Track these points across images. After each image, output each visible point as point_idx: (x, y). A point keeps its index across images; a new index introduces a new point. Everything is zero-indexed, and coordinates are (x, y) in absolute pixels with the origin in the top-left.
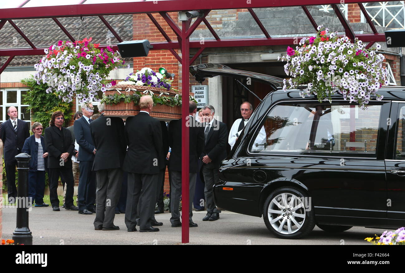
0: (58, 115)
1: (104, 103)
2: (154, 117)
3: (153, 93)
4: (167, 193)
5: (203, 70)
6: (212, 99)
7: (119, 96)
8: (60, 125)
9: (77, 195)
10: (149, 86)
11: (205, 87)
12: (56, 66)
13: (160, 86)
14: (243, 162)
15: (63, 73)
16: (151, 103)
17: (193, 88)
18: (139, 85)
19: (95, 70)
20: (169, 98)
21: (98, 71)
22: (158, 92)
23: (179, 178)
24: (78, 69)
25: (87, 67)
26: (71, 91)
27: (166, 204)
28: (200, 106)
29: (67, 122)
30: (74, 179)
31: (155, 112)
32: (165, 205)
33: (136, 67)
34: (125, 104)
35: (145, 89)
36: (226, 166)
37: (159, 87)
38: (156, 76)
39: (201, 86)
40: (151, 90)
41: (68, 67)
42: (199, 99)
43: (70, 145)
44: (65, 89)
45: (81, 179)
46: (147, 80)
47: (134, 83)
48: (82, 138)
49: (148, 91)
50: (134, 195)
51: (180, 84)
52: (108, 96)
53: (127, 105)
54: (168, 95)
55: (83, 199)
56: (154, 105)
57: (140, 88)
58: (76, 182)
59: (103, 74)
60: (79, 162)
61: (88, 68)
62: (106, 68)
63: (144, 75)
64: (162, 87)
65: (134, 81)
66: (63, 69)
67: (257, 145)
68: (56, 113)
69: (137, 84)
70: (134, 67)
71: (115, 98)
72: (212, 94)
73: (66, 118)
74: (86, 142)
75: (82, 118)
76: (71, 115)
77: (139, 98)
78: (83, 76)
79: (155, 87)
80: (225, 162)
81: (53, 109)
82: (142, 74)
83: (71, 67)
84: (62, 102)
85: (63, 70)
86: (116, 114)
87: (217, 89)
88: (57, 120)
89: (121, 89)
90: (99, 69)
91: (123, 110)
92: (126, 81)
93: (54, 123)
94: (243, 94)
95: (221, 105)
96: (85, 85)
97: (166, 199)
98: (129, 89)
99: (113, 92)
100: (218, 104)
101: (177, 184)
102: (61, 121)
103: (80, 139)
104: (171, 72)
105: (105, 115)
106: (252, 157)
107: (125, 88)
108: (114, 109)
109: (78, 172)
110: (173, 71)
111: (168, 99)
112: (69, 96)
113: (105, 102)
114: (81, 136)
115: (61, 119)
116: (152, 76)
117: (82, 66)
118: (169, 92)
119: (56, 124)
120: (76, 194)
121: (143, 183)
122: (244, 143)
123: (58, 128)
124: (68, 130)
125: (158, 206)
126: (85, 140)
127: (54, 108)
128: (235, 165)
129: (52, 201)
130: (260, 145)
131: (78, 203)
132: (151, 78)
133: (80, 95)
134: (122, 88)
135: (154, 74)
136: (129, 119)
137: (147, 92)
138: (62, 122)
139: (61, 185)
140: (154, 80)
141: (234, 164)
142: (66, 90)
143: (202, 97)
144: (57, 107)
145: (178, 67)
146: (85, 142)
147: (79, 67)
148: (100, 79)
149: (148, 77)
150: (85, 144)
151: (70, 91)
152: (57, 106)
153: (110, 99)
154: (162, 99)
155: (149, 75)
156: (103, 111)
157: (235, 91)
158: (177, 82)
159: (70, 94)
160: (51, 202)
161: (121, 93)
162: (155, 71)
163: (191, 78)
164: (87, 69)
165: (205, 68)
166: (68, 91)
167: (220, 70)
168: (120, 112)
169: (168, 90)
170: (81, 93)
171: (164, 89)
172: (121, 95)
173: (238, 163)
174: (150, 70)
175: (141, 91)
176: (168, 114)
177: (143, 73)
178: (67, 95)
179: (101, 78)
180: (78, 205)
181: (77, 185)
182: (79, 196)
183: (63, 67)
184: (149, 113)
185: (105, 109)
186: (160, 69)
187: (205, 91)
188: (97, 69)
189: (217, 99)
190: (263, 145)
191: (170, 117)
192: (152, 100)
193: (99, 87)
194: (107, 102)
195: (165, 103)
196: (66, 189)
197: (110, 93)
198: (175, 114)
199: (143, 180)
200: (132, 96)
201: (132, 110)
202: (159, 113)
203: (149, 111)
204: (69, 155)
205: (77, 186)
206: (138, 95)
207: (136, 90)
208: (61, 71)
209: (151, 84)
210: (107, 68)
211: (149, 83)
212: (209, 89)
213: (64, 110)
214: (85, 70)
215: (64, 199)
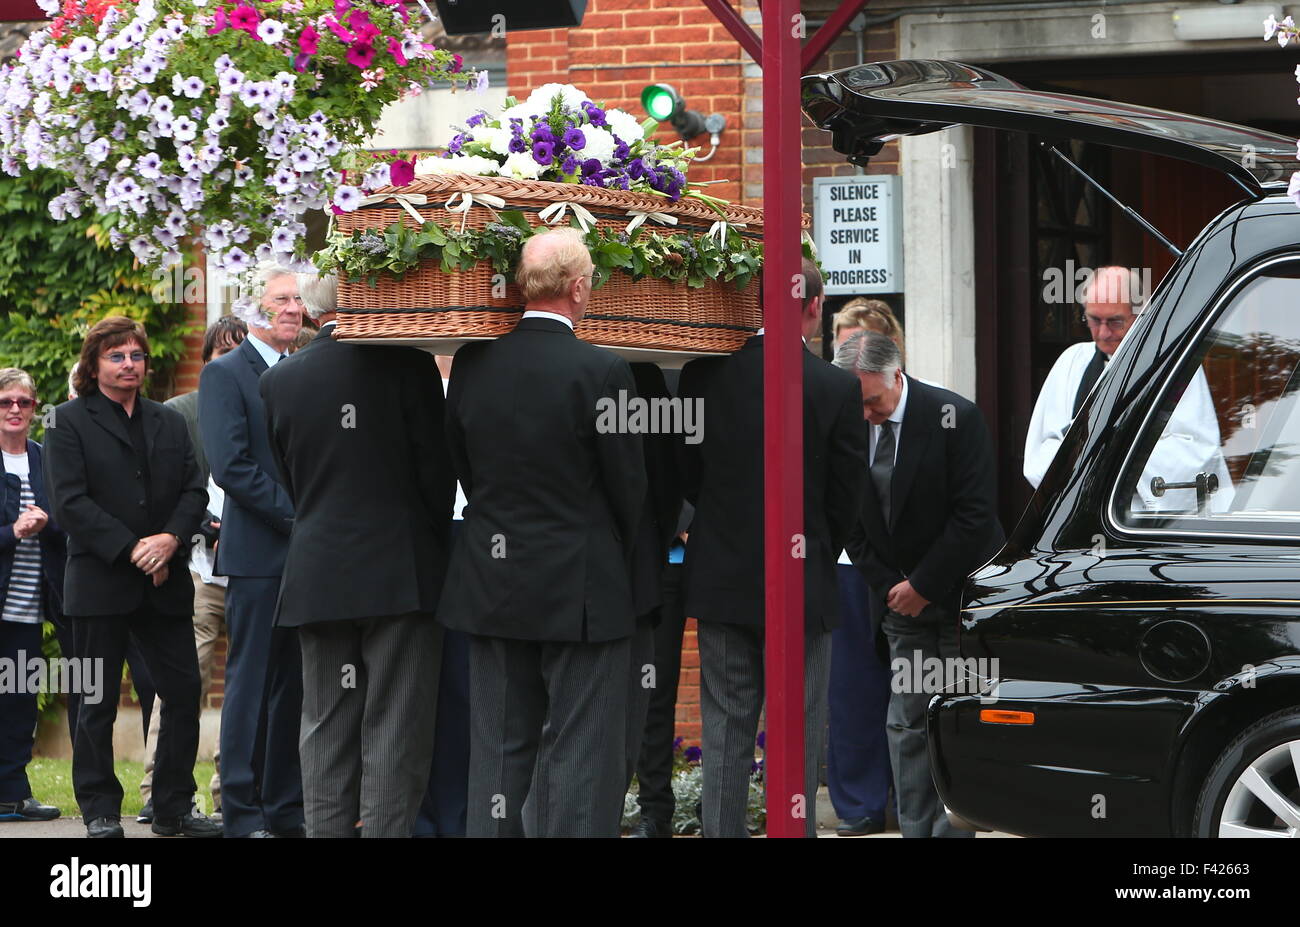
0: (113, 338)
1: (335, 270)
2: (600, 343)
3: (593, 220)
4: (687, 743)
5: (875, 94)
6: (919, 247)
7: (412, 238)
8: (128, 390)
9: (217, 759)
10: (572, 182)
11: (883, 183)
12: (94, 80)
13: (630, 181)
14: (1085, 574)
15: (133, 116)
16: (581, 268)
17: (822, 188)
18: (516, 178)
19: (303, 99)
20: (678, 244)
21: (321, 107)
22: (616, 213)
23: (740, 661)
24: (213, 98)
25: (261, 87)
26: (175, 208)
27: (681, 801)
28: (855, 286)
29: (164, 375)
30: (202, 673)
31: (605, 318)
32: (679, 806)
33: (522, 81)
34: (447, 278)
35: (547, 196)
36: (999, 597)
37: (626, 188)
38: (607, 127)
39: (861, 179)
40: (584, 205)
41: (162, 86)
42: (854, 246)
43: (184, 491)
44: (142, 198)
45: (236, 670)
46: (559, 148)
47: (493, 165)
48: (244, 457)
49: (563, 205)
50: (507, 754)
51: (752, 169)
52: (357, 235)
53: (455, 282)
54: (669, 226)
55: (249, 776)
56: (595, 281)
57: (523, 192)
58: (215, 689)
59: (348, 119)
60: (224, 582)
61: (267, 93)
62: (367, 86)
63: (545, 126)
64: (639, 186)
65: (493, 156)
66: (132, 93)
67: (1159, 488)
68: (104, 331)
69: (505, 170)
70: (512, 82)
71: (392, 248)
72: (918, 220)
73: (158, 350)
74: (265, 475)
75: (242, 351)
76: (182, 338)
77: (520, 247)
78: (241, 129)
79: (601, 184)
80: (988, 574)
81: (88, 306)
82: (533, 118)
83: (179, 84)
84: (135, 267)
85: (136, 99)
86: (399, 329)
87: (946, 198)
88: (108, 366)
89: (422, 200)
90: (326, 95)
91: (434, 311)
92: (448, 154)
93: (95, 381)
94: (1083, 218)
95: (967, 278)
96: (250, 177)
97: (683, 775)
98: (468, 200)
99: (383, 213)
100: (953, 272)
101: (729, 695)
102: (129, 370)
103: (229, 460)
104: (703, 107)
105: (339, 337)
106: (1133, 551)
107: (446, 193)
108: (388, 306)
109: (221, 634)
110: (716, 101)
111: (671, 249)
112: (167, 233)
113: (342, 266)
114: (240, 446)
115: (128, 362)
116: (587, 129)
117: (234, 81)
118: (675, 209)
119: (106, 386)
120: (210, 753)
121: (551, 691)
122: (1093, 473)
123: (119, 409)
124: (172, 415)
125: (643, 811)
126: (255, 468)
127: (89, 301)
128: (1045, 592)
129: (83, 792)
130: (1178, 486)
131: (219, 796)
132: (578, 141)
133: (220, 233)
134: (427, 193)
135: (597, 118)
136: (469, 354)
137: (562, 212)
138: (137, 376)
139: (129, 704)
140: (597, 146)
141: (1040, 585)
142: (150, 204)
143: (870, 235)
144: (105, 295)
145: (741, 84)
146: (258, 475)
147: (217, 87)
148: (330, 144)
149: (566, 136)
150: (255, 487)
151: (170, 210)
152: (109, 291)
153: (367, 251)
154: (638, 252)
155: (570, 121)
156: (330, 312)
157: (1040, 204)
158: (739, 159)
159: (169, 224)
160: (81, 796)
161: (422, 220)
162: (600, 104)
163: (812, 139)
164: (260, 99)
165: (882, 86)
166: (161, 212)
167: (964, 93)
168: (420, 321)
169: (670, 202)
170: (225, 222)
171: (650, 194)
172: (425, 228)
173: (1058, 580)
174: (574, 98)
175: (529, 210)
176: (670, 329)
177: (541, 115)
178: (156, 231)
179: (334, 139)
180: (219, 810)
181: (215, 703)
182: (225, 762)
183: (130, 87)
184: (568, 323)
185: (340, 303)
186: (649, 92)
187: (882, 205)
188: (312, 94)
189: (947, 242)
190: (1188, 486)
191: (682, 344)
192: (583, 252)
193: (326, 188)
194: (350, 268)
195: (653, 269)
196: (158, 726)
197: (366, 222)
198: (710, 326)
199: (553, 677)
200: (480, 234)
201: (482, 309)
202: (624, 319)
203: (573, 308)
204: (174, 544)
205: (213, 711)
206: (511, 229)
207: (501, 203)
208: (121, 103)
209: (579, 171)
210: (368, 89)
211: (570, 167)
212: (907, 195)
213: (146, 312)
214: (249, 102)
215: (147, 780)
